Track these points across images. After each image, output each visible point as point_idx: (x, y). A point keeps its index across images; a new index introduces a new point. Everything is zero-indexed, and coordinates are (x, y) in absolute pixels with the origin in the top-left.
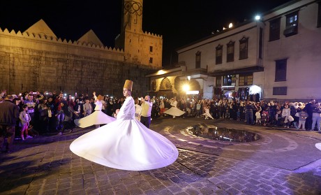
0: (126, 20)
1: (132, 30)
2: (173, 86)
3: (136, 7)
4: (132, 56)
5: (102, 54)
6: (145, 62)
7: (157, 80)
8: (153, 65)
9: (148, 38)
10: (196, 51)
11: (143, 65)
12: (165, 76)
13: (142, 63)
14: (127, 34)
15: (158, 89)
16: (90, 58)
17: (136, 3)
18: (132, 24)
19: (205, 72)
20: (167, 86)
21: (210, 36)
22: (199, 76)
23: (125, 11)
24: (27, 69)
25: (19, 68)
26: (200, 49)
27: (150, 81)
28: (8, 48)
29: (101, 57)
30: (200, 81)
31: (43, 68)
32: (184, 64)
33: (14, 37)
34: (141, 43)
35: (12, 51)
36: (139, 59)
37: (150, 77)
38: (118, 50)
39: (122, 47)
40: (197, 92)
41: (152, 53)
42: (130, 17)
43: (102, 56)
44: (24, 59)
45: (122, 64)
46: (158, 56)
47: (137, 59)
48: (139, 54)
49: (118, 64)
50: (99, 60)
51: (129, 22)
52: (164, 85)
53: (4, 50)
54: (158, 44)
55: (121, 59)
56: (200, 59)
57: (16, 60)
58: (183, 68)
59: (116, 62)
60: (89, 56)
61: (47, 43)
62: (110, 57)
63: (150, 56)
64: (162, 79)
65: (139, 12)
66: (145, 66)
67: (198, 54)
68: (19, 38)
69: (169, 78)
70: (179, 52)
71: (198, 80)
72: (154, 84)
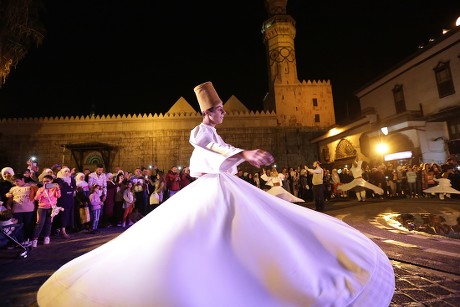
0: (273, 72)
1: (284, 83)
2: (358, 150)
3: (285, 52)
4: (288, 117)
5: (247, 121)
6: (309, 122)
7: (329, 145)
8: (322, 124)
9: (308, 89)
10: (391, 85)
11: (305, 127)
12: (341, 136)
13: (303, 125)
14: (277, 90)
15: (333, 158)
16: (233, 129)
17: (284, 48)
18: (283, 75)
19: (418, 115)
20: (347, 152)
21: (415, 52)
22: (405, 124)
23: (271, 61)
24: (168, 152)
25: (161, 153)
26: (399, 81)
27: (318, 148)
28: (151, 132)
29: (247, 126)
30: (411, 134)
31: (182, 149)
32: (372, 111)
33: (156, 121)
34: (298, 97)
35: (154, 135)
36: (299, 120)
37: (317, 143)
38: (268, 112)
39: (272, 108)
40: (408, 155)
41: (318, 108)
42: (278, 68)
43: (248, 124)
44: (165, 141)
45: (276, 130)
46: (327, 109)
47: (295, 121)
48: (298, 113)
49: (269, 132)
50: (244, 129)
51: (278, 73)
52: (342, 151)
53: (149, 135)
54: (325, 92)
55: (272, 123)
56: (403, 97)
57: (159, 144)
58: (371, 118)
59: (266, 129)
60: (232, 126)
61: (186, 120)
62: (257, 123)
63: (315, 112)
64: (337, 142)
65: (290, 58)
66: (309, 128)
67: (398, 90)
68: (161, 120)
69: (349, 138)
70: (359, 95)
71: (405, 133)
72: (326, 152)
